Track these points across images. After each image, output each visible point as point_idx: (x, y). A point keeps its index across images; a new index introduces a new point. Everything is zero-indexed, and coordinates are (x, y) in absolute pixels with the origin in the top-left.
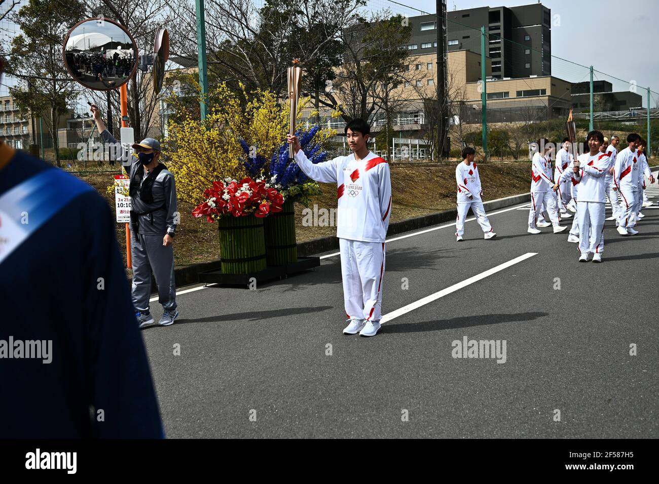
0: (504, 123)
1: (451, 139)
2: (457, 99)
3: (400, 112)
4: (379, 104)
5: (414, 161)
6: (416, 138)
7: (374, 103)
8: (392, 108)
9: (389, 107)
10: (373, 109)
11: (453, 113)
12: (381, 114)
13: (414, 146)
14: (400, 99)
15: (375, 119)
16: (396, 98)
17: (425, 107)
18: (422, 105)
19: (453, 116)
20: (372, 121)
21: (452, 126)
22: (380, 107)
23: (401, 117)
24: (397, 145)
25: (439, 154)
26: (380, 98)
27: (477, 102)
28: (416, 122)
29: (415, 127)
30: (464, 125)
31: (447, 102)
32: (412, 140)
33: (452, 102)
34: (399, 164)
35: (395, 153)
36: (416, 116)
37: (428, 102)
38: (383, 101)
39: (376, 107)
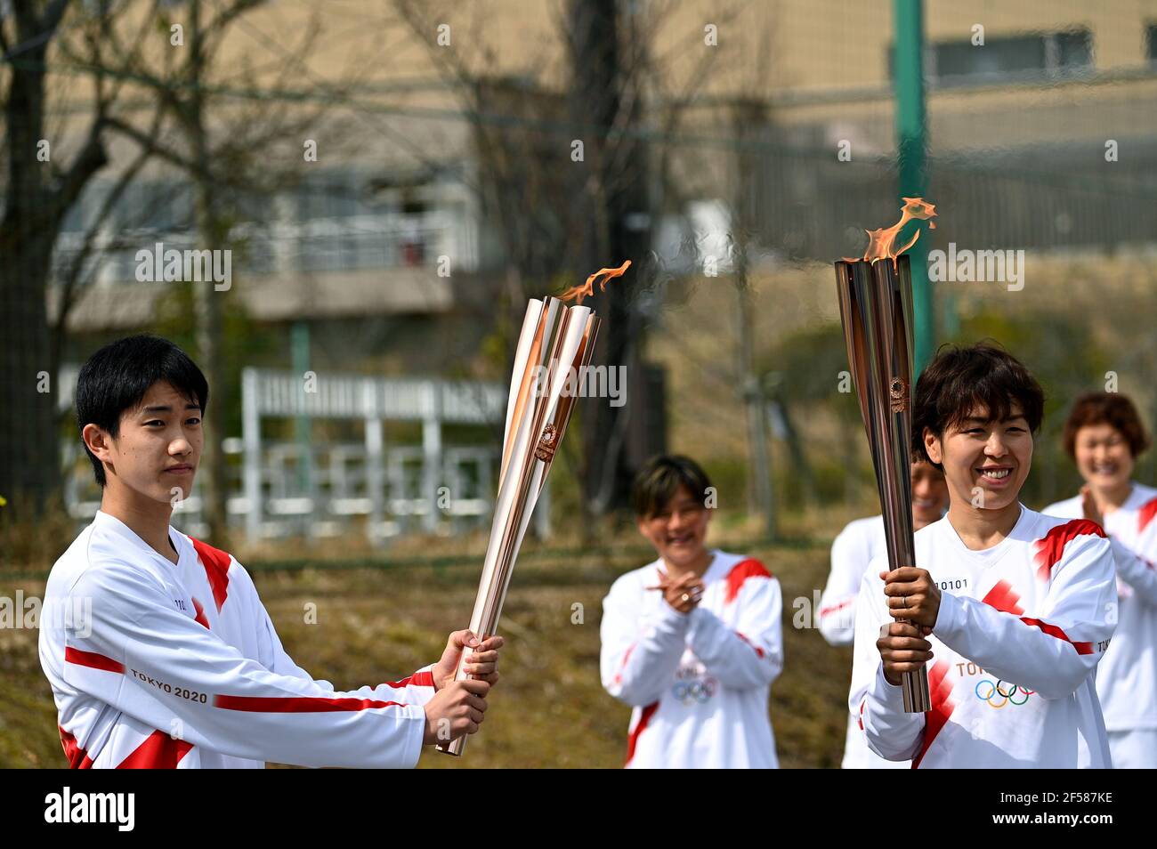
0: (1058, 263)
1: (677, 381)
2: (715, 87)
3: (295, 182)
4: (142, 120)
5: (410, 547)
6: (415, 371)
7: (104, 120)
8: (234, 154)
9: (213, 144)
10: (94, 159)
11: (688, 185)
12: (159, 199)
13: (404, 433)
14: (297, 83)
15: (104, 238)
16: (266, 82)
17: (482, 144)
18: (457, 136)
19: (680, 205)
20: (87, 251)
21: (684, 283)
22: (150, 146)
23: (303, 216)
24: (273, 428)
25: (590, 493)
26: (147, 79)
27: (860, 110)
28: (417, 254)
29: (408, 291)
30: (769, 273)
31: (637, 109)
32: (389, 388)
33: (677, 106)
34: (294, 569)
35: (266, 488)
36: (414, 208)
37: (502, 104)
38: (167, 96)
39: (122, 151)
